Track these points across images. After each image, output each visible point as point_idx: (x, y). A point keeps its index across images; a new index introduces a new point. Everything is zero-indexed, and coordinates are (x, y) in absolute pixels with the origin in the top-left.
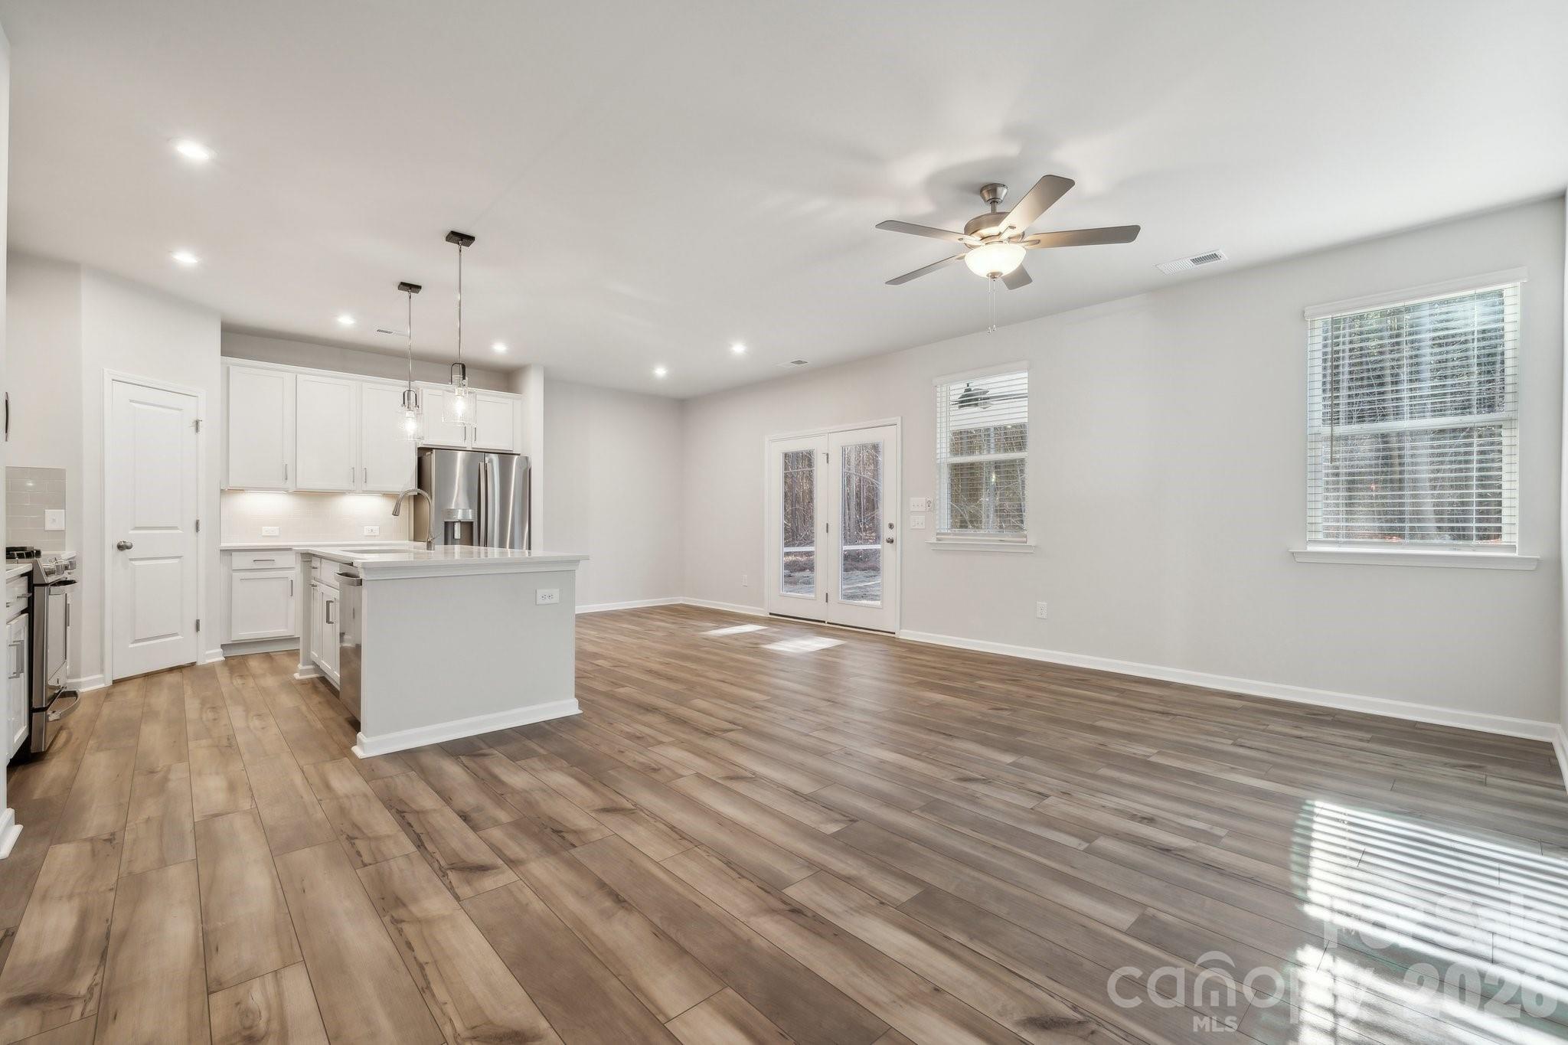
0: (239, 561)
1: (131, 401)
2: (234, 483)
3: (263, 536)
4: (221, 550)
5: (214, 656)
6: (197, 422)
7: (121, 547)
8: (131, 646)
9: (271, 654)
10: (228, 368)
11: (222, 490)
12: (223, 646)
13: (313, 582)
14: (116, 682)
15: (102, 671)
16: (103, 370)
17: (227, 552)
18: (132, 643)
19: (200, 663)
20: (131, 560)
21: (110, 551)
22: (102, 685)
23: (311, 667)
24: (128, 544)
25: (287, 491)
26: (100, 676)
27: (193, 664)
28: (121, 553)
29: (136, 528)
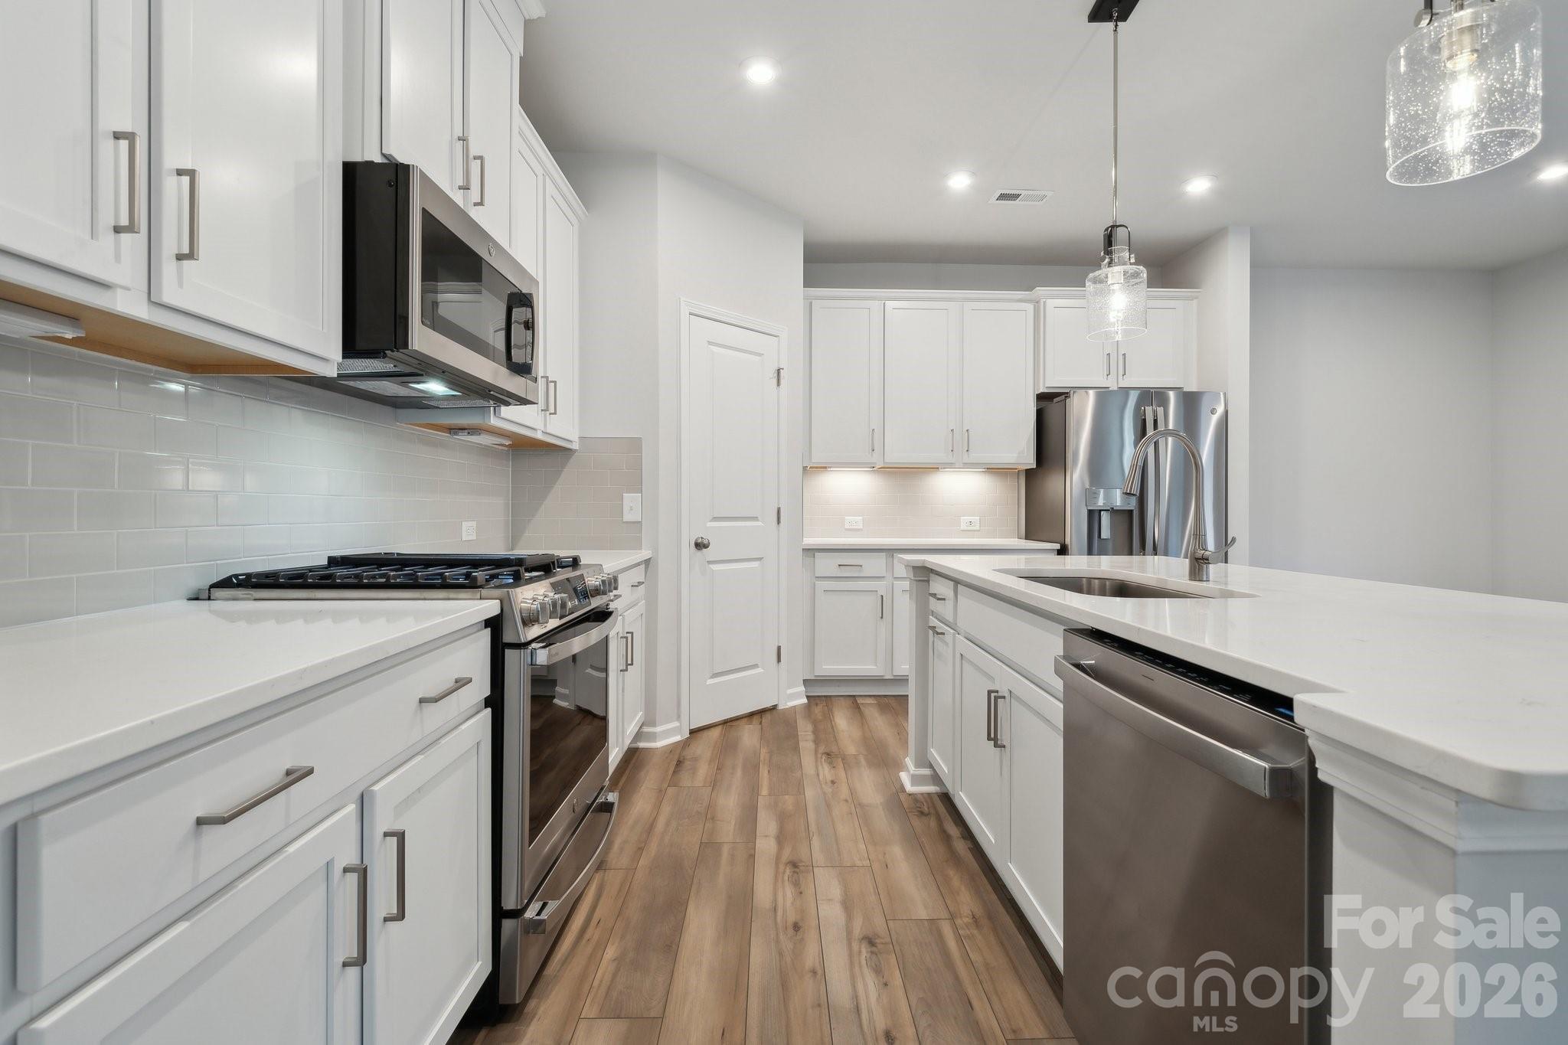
0: (826, 565)
1: (710, 343)
2: (818, 458)
3: (847, 530)
4: (803, 549)
5: (794, 698)
6: (779, 371)
7: (700, 546)
8: (710, 682)
9: (860, 701)
10: (811, 303)
11: (805, 468)
12: (806, 682)
13: (933, 622)
14: (692, 732)
15: (679, 717)
16: (680, 299)
17: (810, 552)
18: (712, 677)
19: (781, 707)
20: (709, 562)
21: (687, 549)
22: (677, 738)
23: (927, 772)
24: (706, 542)
25: (873, 469)
26: (676, 724)
27: (774, 707)
28: (699, 553)
29: (715, 519)
